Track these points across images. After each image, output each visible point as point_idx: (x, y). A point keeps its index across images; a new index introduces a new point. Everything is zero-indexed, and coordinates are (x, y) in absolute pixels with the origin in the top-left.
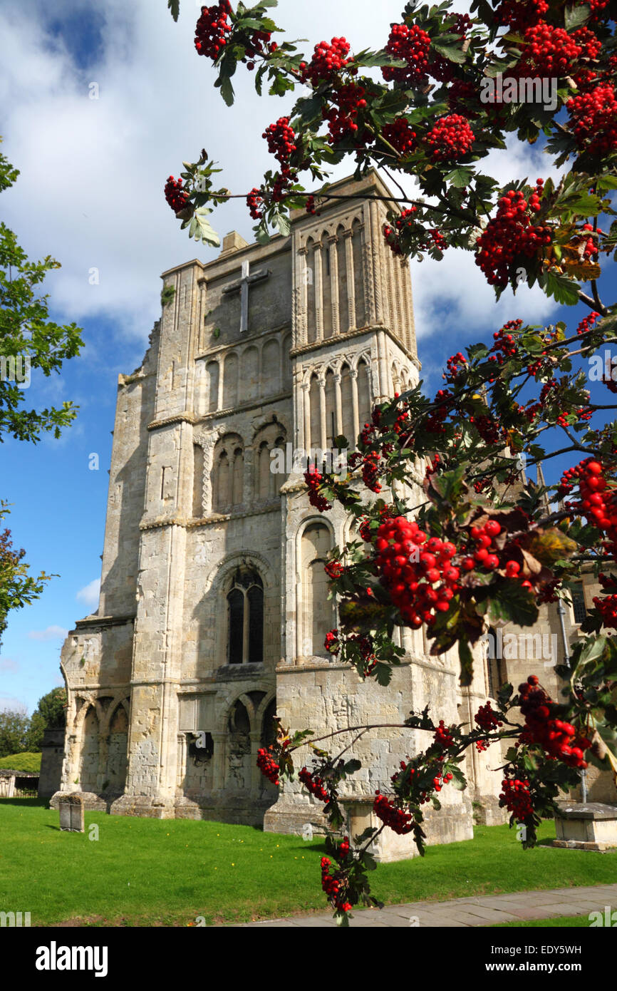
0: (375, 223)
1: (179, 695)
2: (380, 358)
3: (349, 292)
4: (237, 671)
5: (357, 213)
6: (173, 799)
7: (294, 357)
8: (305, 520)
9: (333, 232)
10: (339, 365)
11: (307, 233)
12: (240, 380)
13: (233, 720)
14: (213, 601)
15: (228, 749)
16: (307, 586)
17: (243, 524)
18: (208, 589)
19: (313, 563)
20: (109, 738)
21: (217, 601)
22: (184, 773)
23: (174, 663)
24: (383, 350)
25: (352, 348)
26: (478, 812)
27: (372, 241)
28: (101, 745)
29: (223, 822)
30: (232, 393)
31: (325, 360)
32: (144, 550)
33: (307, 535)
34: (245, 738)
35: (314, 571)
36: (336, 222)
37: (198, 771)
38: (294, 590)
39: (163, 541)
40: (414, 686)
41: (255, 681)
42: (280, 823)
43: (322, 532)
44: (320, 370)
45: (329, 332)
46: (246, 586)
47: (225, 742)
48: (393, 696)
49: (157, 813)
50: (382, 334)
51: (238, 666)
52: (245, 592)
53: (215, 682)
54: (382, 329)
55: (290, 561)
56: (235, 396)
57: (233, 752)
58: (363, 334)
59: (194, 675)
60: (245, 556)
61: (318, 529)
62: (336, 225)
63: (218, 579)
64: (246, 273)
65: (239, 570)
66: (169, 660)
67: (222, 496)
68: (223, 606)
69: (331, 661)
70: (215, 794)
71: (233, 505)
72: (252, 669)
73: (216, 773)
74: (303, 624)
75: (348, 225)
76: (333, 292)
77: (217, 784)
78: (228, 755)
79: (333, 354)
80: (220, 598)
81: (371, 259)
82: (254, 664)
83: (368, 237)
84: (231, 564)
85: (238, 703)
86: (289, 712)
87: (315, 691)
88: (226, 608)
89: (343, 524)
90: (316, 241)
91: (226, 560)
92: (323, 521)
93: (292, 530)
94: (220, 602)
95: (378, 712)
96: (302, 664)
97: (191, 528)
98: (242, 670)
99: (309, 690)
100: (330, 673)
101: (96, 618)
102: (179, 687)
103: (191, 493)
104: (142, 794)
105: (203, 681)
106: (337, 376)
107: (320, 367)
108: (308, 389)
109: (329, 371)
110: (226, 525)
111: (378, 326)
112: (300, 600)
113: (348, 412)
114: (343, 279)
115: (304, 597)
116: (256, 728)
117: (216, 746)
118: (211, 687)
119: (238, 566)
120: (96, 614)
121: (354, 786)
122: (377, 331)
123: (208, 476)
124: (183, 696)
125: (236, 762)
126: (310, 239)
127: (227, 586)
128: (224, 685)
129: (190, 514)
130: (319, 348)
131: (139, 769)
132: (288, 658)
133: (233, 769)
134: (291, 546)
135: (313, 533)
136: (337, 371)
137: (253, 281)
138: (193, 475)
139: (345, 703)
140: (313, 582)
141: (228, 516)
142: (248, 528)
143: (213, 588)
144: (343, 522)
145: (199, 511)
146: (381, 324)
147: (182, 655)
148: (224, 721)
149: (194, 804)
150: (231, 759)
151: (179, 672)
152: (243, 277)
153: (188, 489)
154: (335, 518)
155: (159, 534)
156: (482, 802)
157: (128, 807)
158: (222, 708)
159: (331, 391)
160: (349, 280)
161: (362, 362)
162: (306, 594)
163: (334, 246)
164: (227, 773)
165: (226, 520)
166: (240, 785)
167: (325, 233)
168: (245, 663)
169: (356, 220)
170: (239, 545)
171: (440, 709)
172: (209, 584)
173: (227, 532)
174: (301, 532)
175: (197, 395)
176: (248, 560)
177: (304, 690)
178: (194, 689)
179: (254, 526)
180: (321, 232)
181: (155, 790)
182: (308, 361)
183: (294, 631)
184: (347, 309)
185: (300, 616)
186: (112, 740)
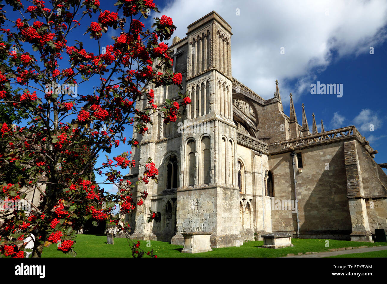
0: (214, 31)
1: (151, 200)
2: (213, 80)
3: (205, 57)
4: (169, 191)
5: (208, 28)
6: (149, 234)
7: (187, 82)
8: (187, 139)
9: (201, 36)
10: (201, 83)
11: (193, 37)
12: (172, 91)
13: (167, 208)
14: (162, 168)
15: (166, 217)
16: (188, 162)
17: (172, 141)
18: (161, 164)
19: (190, 154)
20: (132, 214)
21: (164, 168)
22: (153, 225)
23: (149, 189)
24: (214, 77)
25: (205, 77)
26: (256, 236)
27: (213, 38)
28: (130, 217)
29: (162, 241)
30: (170, 95)
31: (196, 82)
32: (141, 152)
33: (188, 144)
34: (171, 214)
35: (190, 157)
36: (202, 32)
37: (157, 225)
38: (183, 163)
39: (147, 148)
40: (218, 195)
41: (174, 194)
42: (176, 241)
43: (193, 143)
44: (195, 86)
45: (198, 72)
46: (173, 162)
47: (165, 215)
48: (211, 199)
49: (143, 239)
50: (214, 71)
51: (169, 190)
52: (172, 164)
53: (162, 195)
54: (214, 69)
55: (182, 154)
56: (171, 96)
57: (167, 218)
58: (208, 72)
59: (156, 193)
60: (172, 152)
61: (192, 142)
62: (202, 33)
63: (164, 160)
64: (175, 52)
65: (171, 157)
66: (148, 188)
67: (167, 131)
68: (166, 169)
69: (193, 187)
70: (161, 232)
71: (170, 134)
72: (173, 190)
73: (162, 225)
74: (186, 175)
75: (206, 33)
76: (200, 57)
77: (162, 229)
78: (166, 219)
79: (199, 80)
80: (165, 167)
81: (212, 45)
82: (174, 189)
83: (211, 37)
84: (168, 155)
85: (169, 202)
86: (180, 205)
87: (188, 198)
88: (167, 170)
89: (199, 140)
90: (195, 39)
91: (167, 154)
92: (193, 139)
93: (183, 143)
94: (165, 168)
95: (206, 204)
96: (185, 188)
97: (157, 143)
98: (170, 191)
99: (186, 197)
100: (193, 191)
101: (128, 175)
102: (151, 197)
103: (157, 131)
104: (139, 232)
105: (159, 195)
106: (200, 87)
107: (194, 85)
108: (191, 93)
109: (198, 86)
110: (167, 141)
111: (213, 68)
112: (185, 167)
113: (203, 100)
114: (203, 52)
115: (186, 166)
116: (173, 210)
117: (162, 216)
118: (161, 197)
119: (170, 155)
120: (129, 174)
121: (198, 229)
122: (212, 70)
123: (162, 125)
124: (153, 200)
125: (168, 222)
126: (194, 39)
127: (167, 163)
128: (165, 196)
129: (157, 138)
130: (194, 78)
131: (139, 224)
132: (181, 187)
133: (167, 224)
134: (183, 148)
135: (190, 143)
136: (200, 86)
137: (177, 55)
138: (158, 125)
139: (197, 201)
140: (190, 160)
141: (167, 139)
142: (173, 142)
143: (162, 163)
144: (199, 139)
145: (159, 137)
146: (214, 67)
147: (153, 186)
148: (164, 208)
149: (155, 235)
150: (166, 221)
151: (152, 192)
152: (174, 54)
153: (156, 130)
154: (196, 138)
155: (146, 146)
156: (258, 233)
157: (135, 237)
158: (164, 203)
159: (198, 93)
160: (205, 52)
161: (208, 82)
162: (187, 165)
163: (201, 40)
164: (165, 225)
165: (167, 140)
166: (169, 229)
167: (198, 36)
168: (172, 188)
169: (208, 31)
170: (171, 148)
171: (230, 202)
172: (161, 162)
173: (167, 144)
174: (186, 143)
175: (159, 97)
176: (173, 154)
177: (185, 197)
178: (156, 198)
179: (175, 142)
180: (197, 36)
181: (143, 231)
182: (191, 83)
183: (183, 177)
184: (204, 63)
185: (185, 173)
186: (133, 215)
